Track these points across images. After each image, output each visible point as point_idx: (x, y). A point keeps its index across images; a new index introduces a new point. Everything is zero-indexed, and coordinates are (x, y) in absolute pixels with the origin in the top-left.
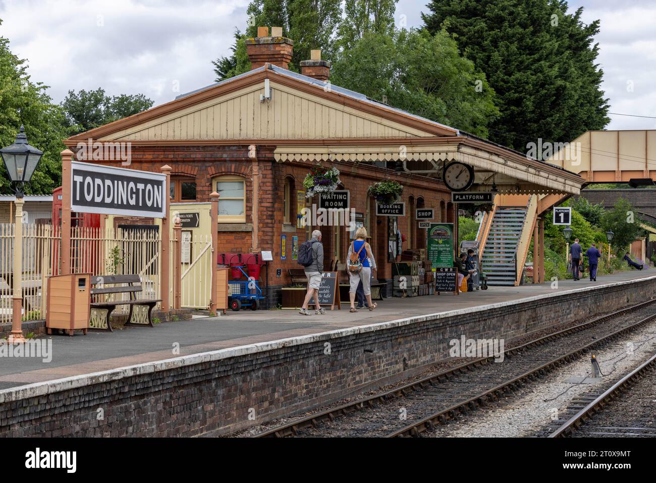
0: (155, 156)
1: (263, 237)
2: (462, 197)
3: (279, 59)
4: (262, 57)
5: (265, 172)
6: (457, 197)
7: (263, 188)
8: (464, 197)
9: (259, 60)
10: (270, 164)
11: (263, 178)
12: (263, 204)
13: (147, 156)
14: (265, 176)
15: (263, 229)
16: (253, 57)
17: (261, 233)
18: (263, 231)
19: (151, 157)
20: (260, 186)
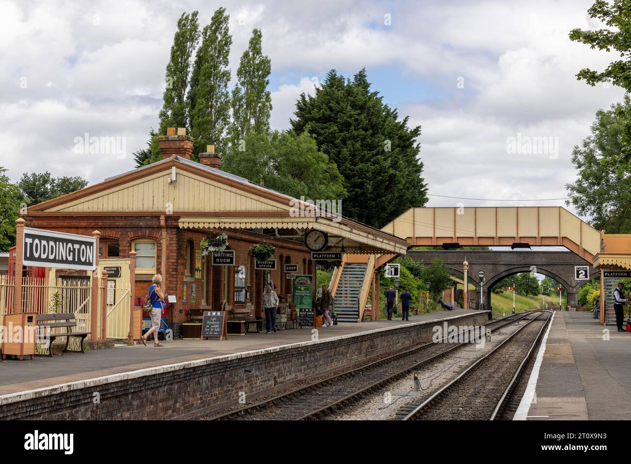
0: (88, 224)
1: (169, 285)
2: (319, 256)
3: (183, 152)
4: (170, 150)
5: (171, 236)
6: (315, 256)
7: (169, 248)
8: (320, 256)
9: (168, 152)
10: (176, 230)
11: (170, 240)
12: (169, 261)
13: (82, 224)
14: (171, 239)
15: (169, 279)
16: (164, 150)
17: (168, 282)
18: (170, 281)
19: (85, 224)
20: (167, 247)
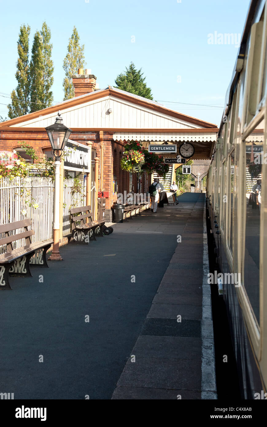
0: (43, 137)
1: (106, 183)
3: (90, 86)
4: (81, 85)
5: (107, 146)
6: (167, 161)
7: (106, 155)
8: (171, 161)
9: (79, 87)
10: (110, 142)
11: (106, 149)
12: (106, 164)
13: (39, 136)
14: (107, 149)
15: (106, 178)
16: (76, 85)
17: (105, 180)
18: (106, 179)
19: (42, 137)
20: (104, 154)
